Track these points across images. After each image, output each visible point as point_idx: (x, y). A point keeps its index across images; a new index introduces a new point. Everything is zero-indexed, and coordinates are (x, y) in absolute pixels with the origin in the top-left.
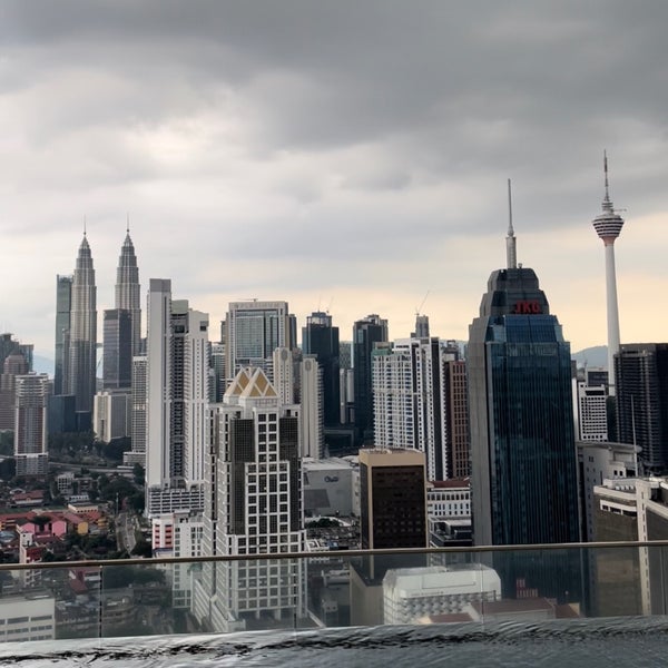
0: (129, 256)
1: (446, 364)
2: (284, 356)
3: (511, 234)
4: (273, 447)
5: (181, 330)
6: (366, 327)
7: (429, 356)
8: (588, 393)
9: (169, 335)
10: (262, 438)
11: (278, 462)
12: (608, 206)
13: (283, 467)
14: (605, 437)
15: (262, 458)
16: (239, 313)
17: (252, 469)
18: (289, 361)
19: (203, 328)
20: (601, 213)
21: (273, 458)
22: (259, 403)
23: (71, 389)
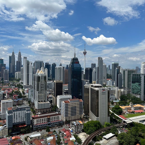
0: (20, 54)
3: (75, 53)
5: (28, 64)
6: (53, 65)
9: (27, 65)
10: (42, 79)
11: (44, 82)
16: (36, 62)
17: (40, 83)
18: (44, 69)
19: (31, 64)
20: (84, 51)
22: (41, 74)
23: (12, 72)
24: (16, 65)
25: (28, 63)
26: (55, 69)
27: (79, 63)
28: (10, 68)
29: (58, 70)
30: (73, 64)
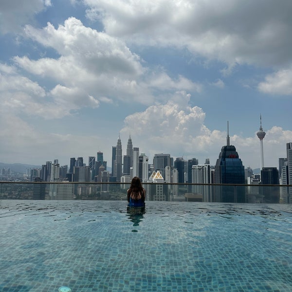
0: (130, 142)
1: (212, 172)
2: (168, 168)
3: (228, 136)
4: (161, 192)
5: (141, 161)
6: (191, 161)
7: (207, 170)
8: (253, 181)
9: (138, 162)
10: (158, 189)
11: (162, 196)
12: (261, 129)
13: (164, 197)
14: (258, 193)
15: (158, 194)
16: (157, 157)
17: (156, 197)
18: (170, 170)
19: (147, 161)
20: (259, 131)
21: (161, 194)
22: (157, 180)
23: (115, 175)
24: (123, 163)
25: (142, 159)
26: (193, 170)
27: (237, 157)
28: (114, 169)
29: (197, 173)
30: (224, 160)
